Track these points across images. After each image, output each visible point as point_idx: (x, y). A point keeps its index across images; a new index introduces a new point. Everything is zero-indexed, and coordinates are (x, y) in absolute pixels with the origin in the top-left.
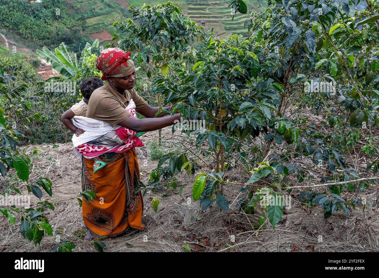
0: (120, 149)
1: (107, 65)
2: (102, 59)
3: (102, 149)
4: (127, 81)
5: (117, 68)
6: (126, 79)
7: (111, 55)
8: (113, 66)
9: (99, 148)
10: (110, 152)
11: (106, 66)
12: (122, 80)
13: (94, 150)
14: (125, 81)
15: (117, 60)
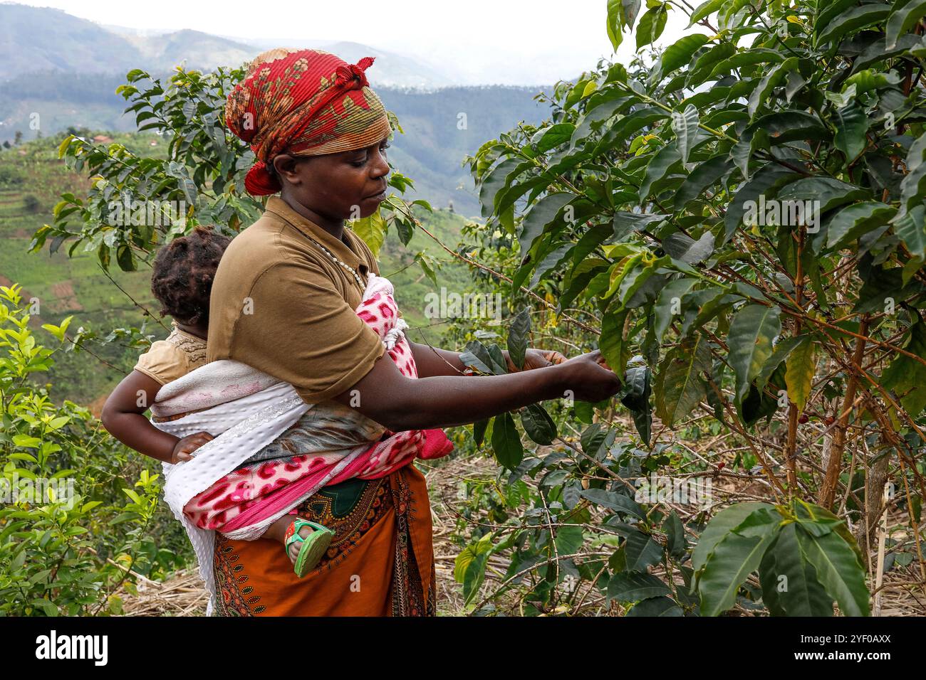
0: (378, 455)
1: (285, 102)
2: (261, 83)
3: (305, 468)
4: (362, 173)
5: (325, 113)
6: (357, 165)
7: (298, 63)
8: (309, 106)
9: (290, 468)
10: (336, 482)
11: (281, 108)
12: (344, 170)
13: (272, 481)
14: (354, 172)
15: (324, 81)
